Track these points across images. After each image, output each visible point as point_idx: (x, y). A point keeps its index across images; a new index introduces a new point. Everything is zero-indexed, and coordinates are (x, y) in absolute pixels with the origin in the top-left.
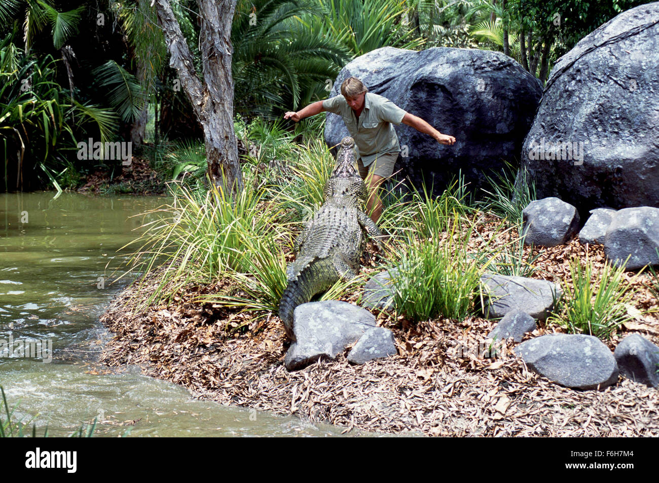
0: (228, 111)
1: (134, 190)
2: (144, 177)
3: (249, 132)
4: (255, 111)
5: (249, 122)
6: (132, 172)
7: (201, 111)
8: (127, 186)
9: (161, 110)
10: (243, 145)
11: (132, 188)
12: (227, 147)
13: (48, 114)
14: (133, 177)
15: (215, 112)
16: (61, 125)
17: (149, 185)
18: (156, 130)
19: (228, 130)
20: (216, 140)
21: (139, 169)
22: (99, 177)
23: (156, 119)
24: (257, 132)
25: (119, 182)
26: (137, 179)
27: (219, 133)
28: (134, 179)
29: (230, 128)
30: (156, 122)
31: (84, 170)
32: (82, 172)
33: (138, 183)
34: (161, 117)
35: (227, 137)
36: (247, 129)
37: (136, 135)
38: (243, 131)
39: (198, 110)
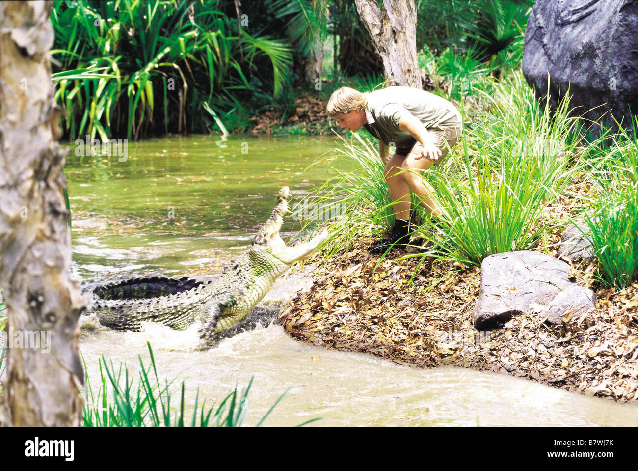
0: (410, 40)
1: (310, 132)
2: (321, 117)
3: (438, 65)
4: (447, 42)
5: (438, 55)
6: (308, 112)
7: (380, 41)
8: (301, 128)
9: (341, 43)
10: (432, 81)
11: (307, 130)
12: (409, 81)
13: (213, 49)
14: (309, 117)
15: (396, 42)
16: (227, 60)
17: (326, 127)
18: (335, 66)
19: (410, 61)
20: (397, 74)
21: (315, 109)
22: (270, 119)
23: (335, 53)
24: (447, 65)
25: (293, 123)
26: (314, 120)
27: (401, 66)
28: (309, 119)
29: (413, 60)
30: (335, 56)
31: (254, 110)
32: (252, 112)
33: (315, 125)
34: (341, 50)
35: (409, 71)
36: (436, 61)
37: (312, 72)
38: (432, 64)
39: (377, 40)
